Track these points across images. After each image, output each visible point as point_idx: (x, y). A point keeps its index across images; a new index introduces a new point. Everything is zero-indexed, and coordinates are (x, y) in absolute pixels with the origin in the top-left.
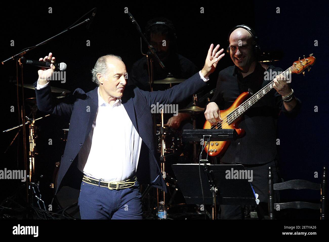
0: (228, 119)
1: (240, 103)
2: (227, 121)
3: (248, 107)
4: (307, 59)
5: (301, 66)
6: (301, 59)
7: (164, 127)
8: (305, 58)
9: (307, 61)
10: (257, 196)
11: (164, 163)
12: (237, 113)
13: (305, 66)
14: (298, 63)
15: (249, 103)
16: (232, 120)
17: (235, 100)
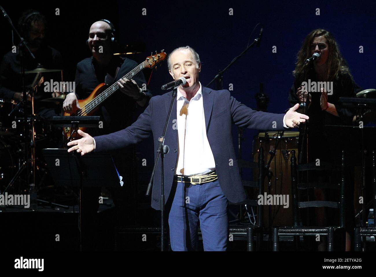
0: (86, 109)
1: (96, 94)
2: (86, 111)
3: (105, 98)
4: (159, 55)
5: (153, 61)
6: (153, 55)
7: (34, 114)
8: (158, 54)
9: (159, 57)
10: (121, 178)
11: (34, 148)
12: (95, 104)
13: (157, 62)
14: (150, 58)
15: (106, 94)
16: (90, 110)
17: (92, 91)
